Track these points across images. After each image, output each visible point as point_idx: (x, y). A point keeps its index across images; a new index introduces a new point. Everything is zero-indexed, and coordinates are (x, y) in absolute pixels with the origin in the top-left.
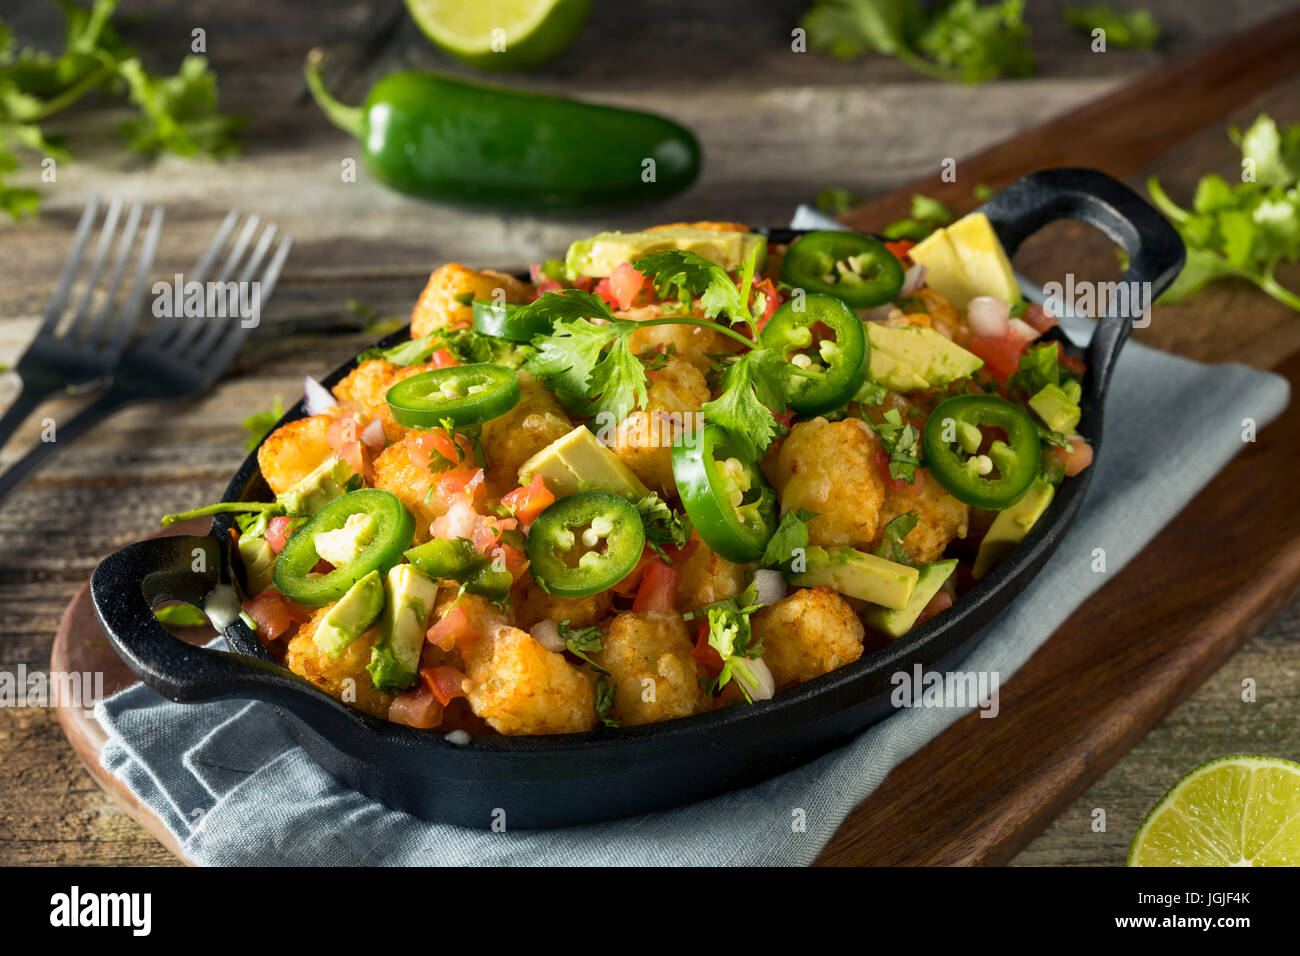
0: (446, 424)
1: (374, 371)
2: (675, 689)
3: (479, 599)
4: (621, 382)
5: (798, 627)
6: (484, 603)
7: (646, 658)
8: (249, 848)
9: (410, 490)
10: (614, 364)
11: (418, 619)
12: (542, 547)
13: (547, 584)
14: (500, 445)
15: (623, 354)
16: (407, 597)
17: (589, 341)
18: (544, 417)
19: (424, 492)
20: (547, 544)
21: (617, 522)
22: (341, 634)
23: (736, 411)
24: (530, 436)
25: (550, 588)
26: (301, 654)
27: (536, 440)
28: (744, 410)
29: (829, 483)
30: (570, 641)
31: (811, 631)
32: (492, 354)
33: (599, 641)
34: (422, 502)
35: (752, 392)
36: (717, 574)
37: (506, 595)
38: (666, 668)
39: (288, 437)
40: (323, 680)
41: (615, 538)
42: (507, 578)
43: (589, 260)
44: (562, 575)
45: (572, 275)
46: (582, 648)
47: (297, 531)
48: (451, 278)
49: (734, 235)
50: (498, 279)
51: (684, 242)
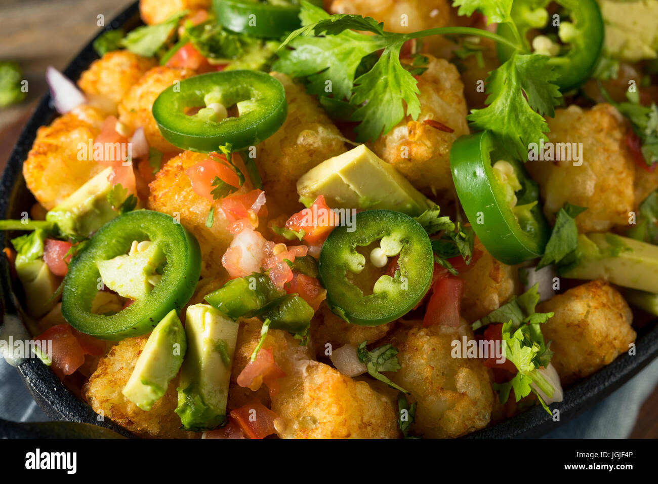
0: (224, 149)
1: (120, 65)
2: (475, 403)
3: (281, 334)
4: (388, 90)
5: (584, 330)
6: (286, 337)
7: (443, 373)
9: (190, 212)
10: (380, 73)
11: (223, 360)
12: (334, 273)
13: (347, 315)
14: (274, 162)
15: (391, 65)
16: (212, 341)
17: (347, 46)
18: (317, 132)
19: (205, 215)
20: (340, 269)
21: (405, 241)
22: (154, 392)
23: (509, 119)
24: (305, 151)
25: (350, 318)
26: (107, 400)
27: (311, 155)
28: (517, 116)
29: (594, 177)
30: (370, 365)
31: (597, 332)
32: (241, 51)
33: (396, 359)
34: (204, 224)
35: (524, 99)
36: (501, 281)
37: (306, 327)
38: (465, 383)
39: (52, 151)
40: (130, 423)
41: (406, 259)
42: (308, 310)
44: (359, 302)
46: (381, 369)
47: (77, 256)
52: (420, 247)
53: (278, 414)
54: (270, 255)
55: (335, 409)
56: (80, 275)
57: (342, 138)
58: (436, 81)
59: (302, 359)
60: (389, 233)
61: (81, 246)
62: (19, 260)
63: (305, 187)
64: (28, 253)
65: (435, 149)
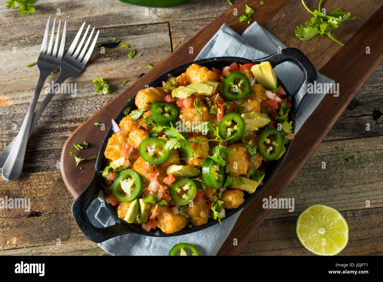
2: (204, 219)
3: (160, 207)
7: (197, 213)
8: (113, 243)
9: (142, 173)
11: (147, 213)
12: (173, 193)
20: (175, 192)
21: (190, 186)
23: (217, 159)
30: (181, 211)
31: (234, 204)
35: (221, 156)
38: (202, 215)
41: (190, 191)
42: (166, 203)
43: (177, 95)
44: (178, 200)
45: (173, 96)
46: (183, 211)
47: (116, 178)
48: (144, 97)
49: (212, 88)
50: (155, 93)
51: (200, 92)
52: (194, 188)
53: (159, 223)
54: (159, 188)
55: (171, 226)
56: (116, 183)
57: (178, 159)
58: (201, 145)
59: (165, 212)
60: (187, 184)
61: (117, 176)
62: (103, 174)
63: (168, 171)
64: (105, 173)
65: (199, 163)
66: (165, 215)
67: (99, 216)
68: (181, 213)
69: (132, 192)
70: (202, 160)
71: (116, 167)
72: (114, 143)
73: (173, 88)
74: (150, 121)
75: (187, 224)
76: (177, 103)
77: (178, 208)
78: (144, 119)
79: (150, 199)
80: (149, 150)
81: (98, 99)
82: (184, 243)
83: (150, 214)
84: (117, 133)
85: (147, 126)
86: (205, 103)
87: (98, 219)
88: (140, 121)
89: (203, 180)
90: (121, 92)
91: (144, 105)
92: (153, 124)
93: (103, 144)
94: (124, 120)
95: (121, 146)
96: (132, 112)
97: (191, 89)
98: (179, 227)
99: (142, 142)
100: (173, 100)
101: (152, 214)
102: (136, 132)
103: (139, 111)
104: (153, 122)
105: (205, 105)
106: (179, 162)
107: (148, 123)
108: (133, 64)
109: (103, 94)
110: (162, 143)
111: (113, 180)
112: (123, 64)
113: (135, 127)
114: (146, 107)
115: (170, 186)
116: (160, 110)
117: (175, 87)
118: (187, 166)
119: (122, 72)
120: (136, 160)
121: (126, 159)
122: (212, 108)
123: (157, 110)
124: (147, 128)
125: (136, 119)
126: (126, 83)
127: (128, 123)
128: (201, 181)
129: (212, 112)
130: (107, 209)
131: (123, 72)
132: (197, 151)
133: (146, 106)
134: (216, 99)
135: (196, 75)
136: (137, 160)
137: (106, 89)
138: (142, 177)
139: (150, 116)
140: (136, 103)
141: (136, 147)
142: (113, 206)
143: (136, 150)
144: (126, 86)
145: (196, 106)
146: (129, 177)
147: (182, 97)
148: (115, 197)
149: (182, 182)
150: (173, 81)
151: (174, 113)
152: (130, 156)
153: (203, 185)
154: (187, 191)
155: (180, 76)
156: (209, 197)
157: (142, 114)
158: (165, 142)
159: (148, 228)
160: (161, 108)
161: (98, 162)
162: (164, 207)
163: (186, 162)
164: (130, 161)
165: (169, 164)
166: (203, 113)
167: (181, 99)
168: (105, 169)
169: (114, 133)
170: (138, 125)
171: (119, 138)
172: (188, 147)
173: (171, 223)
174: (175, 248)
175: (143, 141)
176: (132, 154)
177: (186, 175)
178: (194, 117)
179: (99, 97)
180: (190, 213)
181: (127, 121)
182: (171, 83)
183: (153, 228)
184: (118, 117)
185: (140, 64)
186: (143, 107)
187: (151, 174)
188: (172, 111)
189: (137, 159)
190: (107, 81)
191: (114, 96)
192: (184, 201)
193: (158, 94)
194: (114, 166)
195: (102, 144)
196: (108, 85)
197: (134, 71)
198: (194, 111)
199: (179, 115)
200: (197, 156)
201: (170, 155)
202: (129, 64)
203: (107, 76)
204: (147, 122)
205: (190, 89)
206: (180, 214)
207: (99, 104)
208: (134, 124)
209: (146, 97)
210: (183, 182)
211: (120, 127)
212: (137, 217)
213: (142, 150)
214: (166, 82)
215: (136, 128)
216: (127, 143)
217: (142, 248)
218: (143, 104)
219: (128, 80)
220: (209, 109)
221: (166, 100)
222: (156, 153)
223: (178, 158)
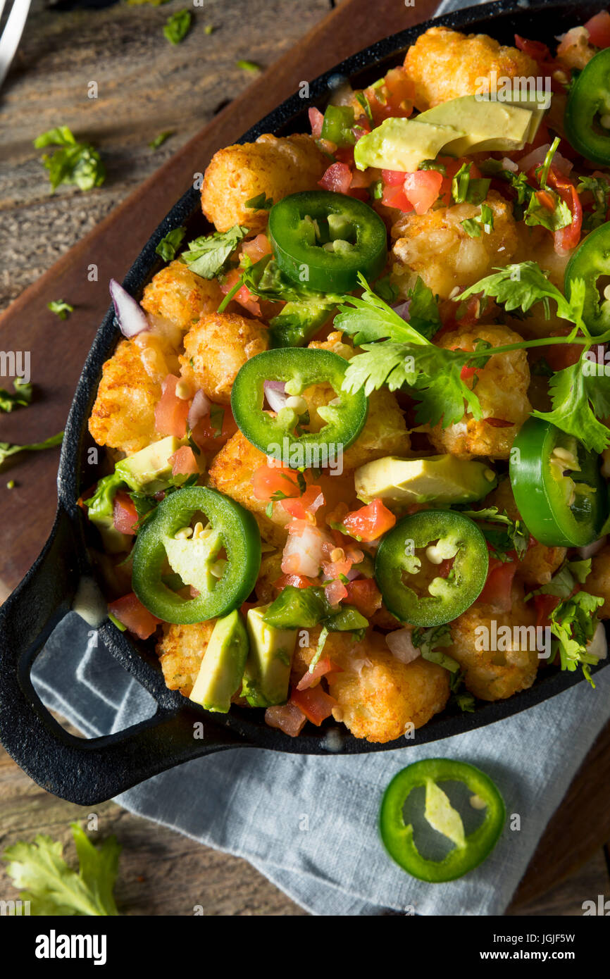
2: (522, 671)
6: (343, 637)
9: (250, 500)
11: (283, 662)
12: (390, 576)
16: (271, 653)
19: (265, 503)
20: (395, 570)
21: (460, 544)
28: (581, 424)
30: (424, 646)
33: (449, 636)
35: (590, 410)
38: (514, 657)
39: (114, 413)
41: (461, 563)
42: (363, 623)
43: (379, 156)
44: (414, 606)
45: (361, 166)
46: (434, 646)
47: (144, 526)
48: (239, 176)
49: (526, 116)
50: (282, 157)
51: (477, 137)
52: (476, 551)
53: (336, 701)
54: (328, 559)
55: (388, 714)
56: (147, 545)
57: (402, 433)
58: (498, 366)
59: (357, 656)
60: (445, 535)
61: (147, 516)
62: (91, 512)
63: (362, 488)
64: (99, 508)
65: (494, 445)
66: (359, 670)
67: (91, 672)
68: (426, 655)
69: (214, 581)
70: (505, 430)
71: (141, 480)
72: (126, 378)
73: (357, 130)
74: (269, 279)
75: (452, 693)
76: (379, 193)
77: (413, 636)
78: (242, 270)
79: (292, 609)
80: (274, 400)
81: (61, 213)
82: (436, 760)
83: (297, 669)
84: (135, 336)
85: (259, 301)
86: (500, 186)
87: (88, 684)
88: (228, 283)
89: (514, 515)
90: (146, 176)
91: (239, 213)
92: (282, 287)
93: (83, 386)
94: (160, 282)
95: (155, 391)
96: (192, 246)
97: (438, 125)
98: (422, 714)
99: (242, 370)
100: (359, 183)
101: (307, 669)
102: (213, 327)
103: (218, 240)
104: (285, 279)
105: (498, 194)
106: (407, 445)
107: (263, 286)
108: (186, 66)
109: (78, 193)
110: (327, 368)
111: (133, 533)
112: (147, 70)
113: (207, 307)
114: (248, 219)
115: (374, 549)
116: (308, 226)
117: (365, 127)
118: (444, 460)
119: (143, 100)
120: (220, 445)
121: (178, 446)
122: (534, 201)
123: (295, 228)
124: (257, 310)
125: (210, 275)
126: (163, 142)
127: (178, 291)
128: (504, 518)
129: (533, 220)
130: (117, 653)
131: (148, 99)
132: (485, 395)
133: (247, 216)
134: (547, 161)
135: (450, 68)
136: (229, 447)
137: (87, 169)
138: (250, 518)
139: (270, 258)
140: (208, 206)
141: (217, 390)
142: (140, 640)
143: (218, 404)
144: (163, 154)
145: (461, 200)
146: (196, 518)
147: (400, 162)
148: (145, 603)
149: (422, 528)
150: (354, 103)
151: (367, 235)
152: (194, 431)
153: (513, 537)
154: (448, 563)
155: (382, 81)
156: (539, 580)
157: (232, 252)
158: (343, 365)
159: (293, 724)
160: (313, 218)
161: (67, 460)
162: (354, 638)
163: (434, 441)
164: (196, 451)
165: (364, 456)
166: (493, 229)
167: (393, 172)
168: (99, 490)
169: (125, 338)
170: (221, 297)
171: (143, 359)
172: (441, 379)
173: (391, 701)
174: (403, 782)
175: (247, 365)
176: (205, 420)
177: (440, 497)
178: (455, 248)
179: (65, 204)
180: (461, 652)
181: (175, 285)
182: (348, 114)
183: (313, 721)
184: (137, 271)
185: (213, 64)
186: (237, 220)
187: (290, 503)
188: (362, 227)
189: (224, 443)
190: (88, 138)
191: (120, 196)
192: (440, 608)
193: (295, 160)
194: (132, 476)
195: (78, 389)
196: (96, 155)
197: (191, 93)
198: (455, 219)
199: (390, 243)
200: (486, 415)
201: (365, 420)
202: (170, 67)
203: (88, 120)
204: (258, 281)
205: (434, 129)
206: (420, 658)
207: (65, 229)
208: (202, 293)
209: (247, 176)
210: (429, 529)
211: (145, 313)
212: (245, 683)
213: (246, 405)
214: (323, 112)
215: (213, 310)
216: (179, 375)
217: (269, 787)
218: (234, 208)
219: (171, 128)
220: (518, 209)
221: (330, 183)
222: (307, 413)
223: (400, 428)
